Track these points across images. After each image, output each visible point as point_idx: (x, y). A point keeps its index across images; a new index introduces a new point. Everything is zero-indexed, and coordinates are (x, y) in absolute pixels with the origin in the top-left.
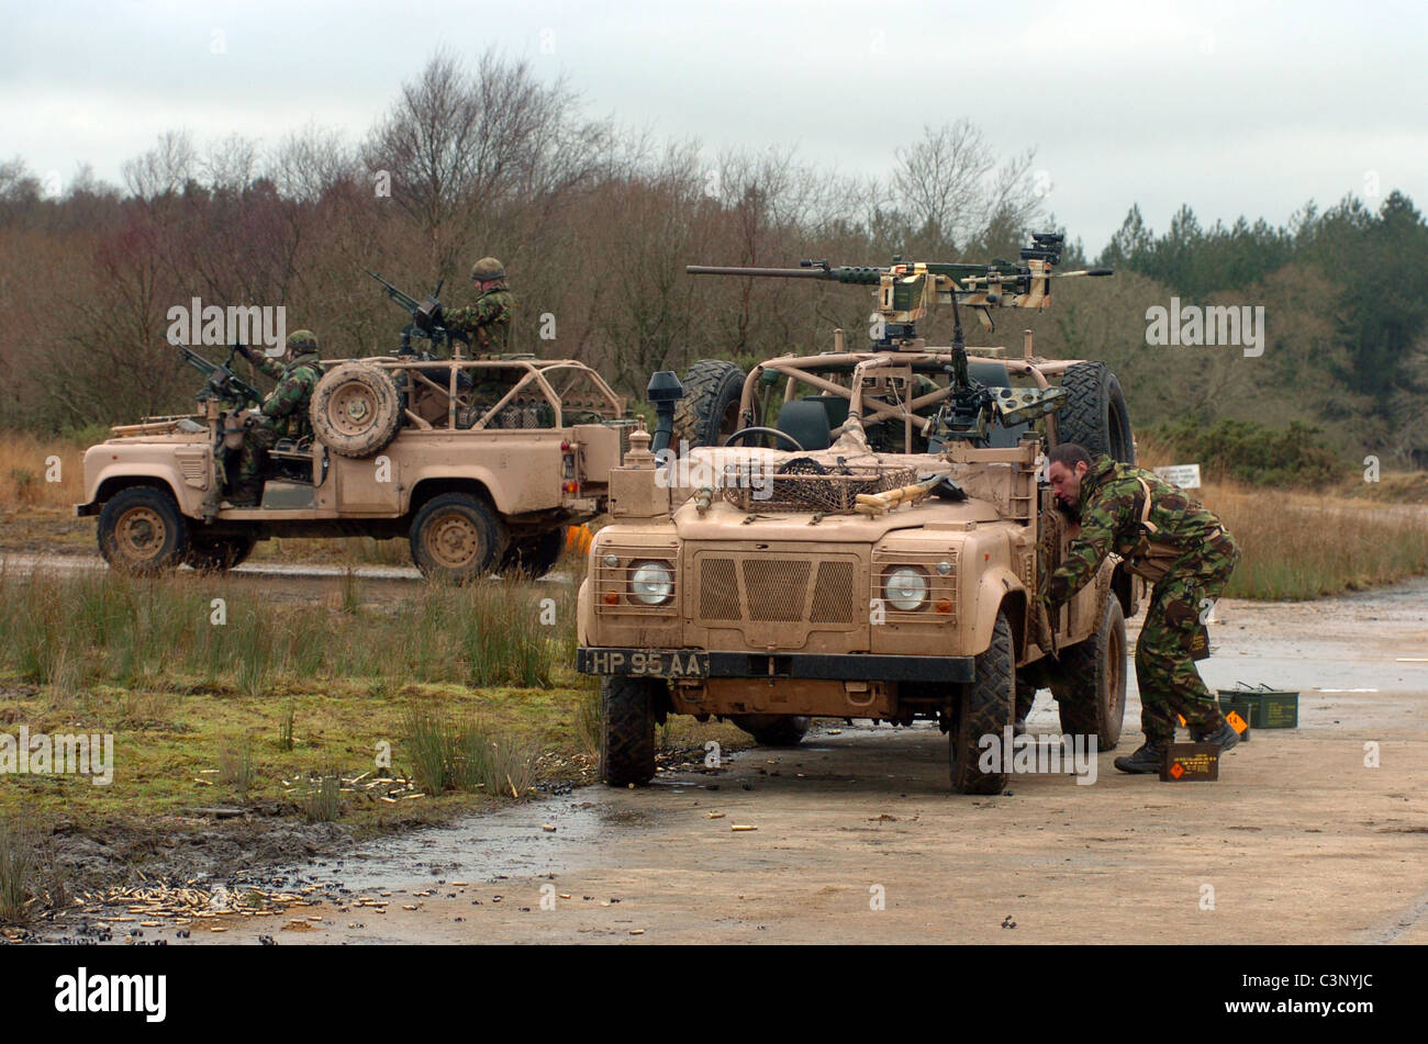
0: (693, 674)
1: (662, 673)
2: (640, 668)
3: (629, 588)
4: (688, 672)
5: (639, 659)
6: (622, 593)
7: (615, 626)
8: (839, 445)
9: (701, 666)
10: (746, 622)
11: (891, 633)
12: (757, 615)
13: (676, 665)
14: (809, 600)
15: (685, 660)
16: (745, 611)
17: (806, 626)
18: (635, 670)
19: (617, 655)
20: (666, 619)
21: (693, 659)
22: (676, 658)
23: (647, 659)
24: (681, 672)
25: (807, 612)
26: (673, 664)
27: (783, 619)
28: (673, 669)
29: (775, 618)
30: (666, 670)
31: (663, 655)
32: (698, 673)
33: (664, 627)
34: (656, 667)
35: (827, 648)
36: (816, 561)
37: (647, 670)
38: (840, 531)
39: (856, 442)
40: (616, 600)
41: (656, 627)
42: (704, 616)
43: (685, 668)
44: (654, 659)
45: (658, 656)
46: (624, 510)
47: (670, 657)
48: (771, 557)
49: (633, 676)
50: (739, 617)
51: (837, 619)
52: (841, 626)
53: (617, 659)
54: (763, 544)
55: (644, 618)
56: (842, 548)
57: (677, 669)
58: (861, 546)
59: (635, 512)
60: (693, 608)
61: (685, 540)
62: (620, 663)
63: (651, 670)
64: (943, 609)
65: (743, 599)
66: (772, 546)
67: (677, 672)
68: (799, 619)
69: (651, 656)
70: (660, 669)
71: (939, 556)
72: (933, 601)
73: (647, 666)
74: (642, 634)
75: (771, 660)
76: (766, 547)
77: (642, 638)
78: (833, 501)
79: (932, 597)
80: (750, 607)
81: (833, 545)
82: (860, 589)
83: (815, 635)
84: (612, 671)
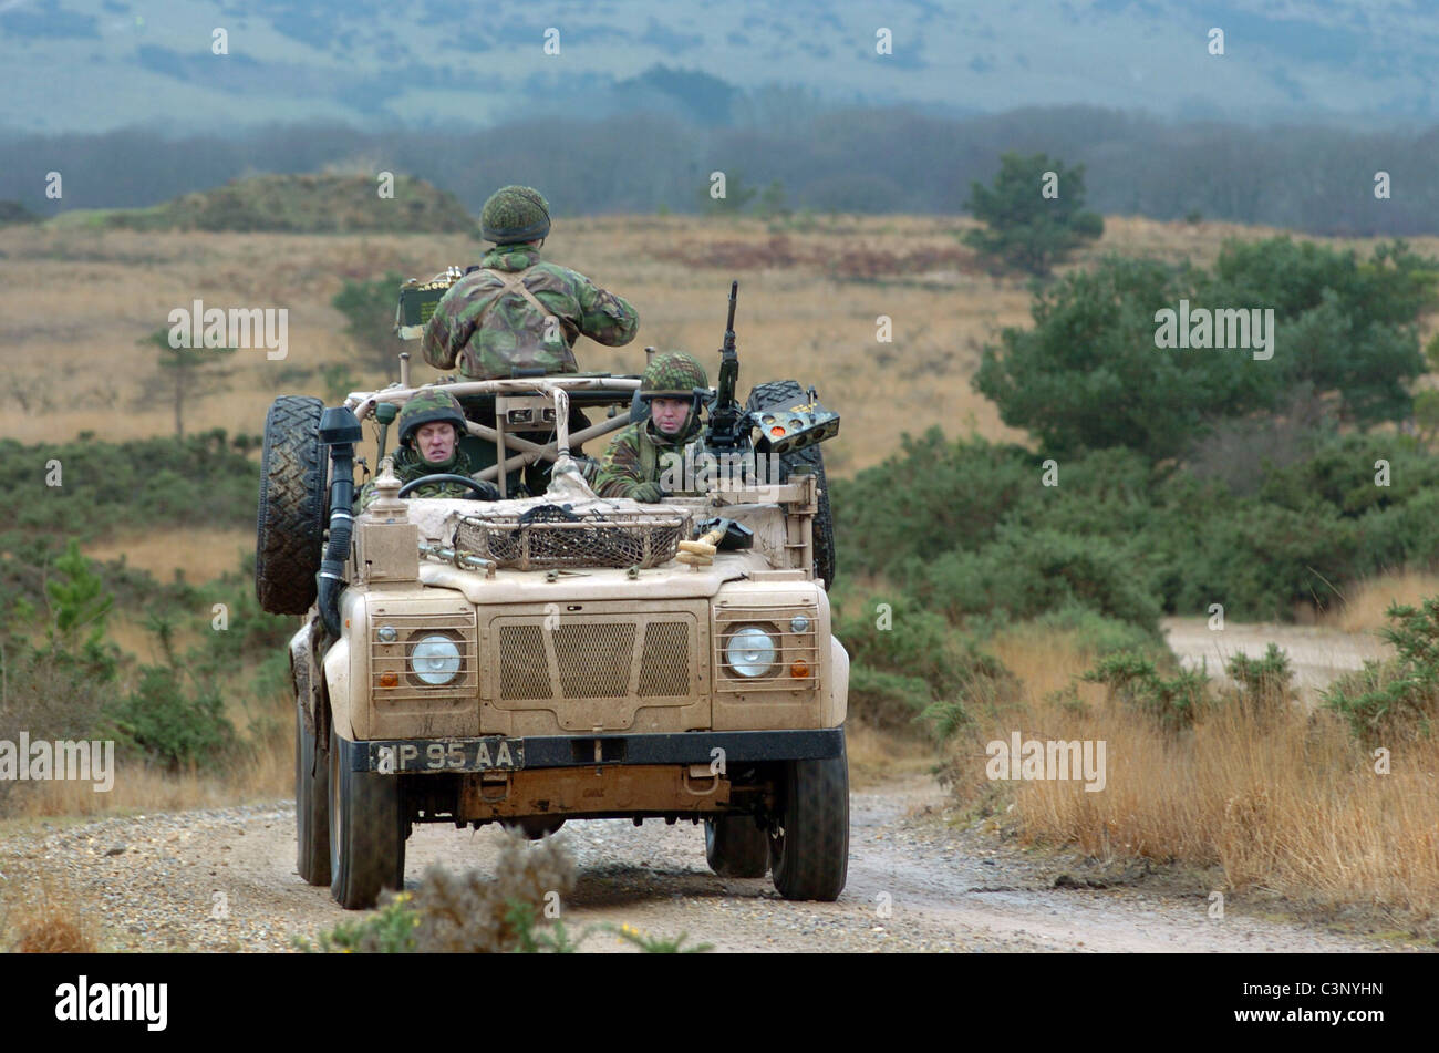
0: (504, 765)
1: (465, 766)
2: (437, 761)
3: (409, 667)
4: (498, 764)
5: (436, 751)
6: (401, 672)
7: (392, 714)
9: (514, 754)
10: (558, 702)
11: (736, 706)
12: (571, 691)
13: (483, 757)
14: (636, 670)
15: (494, 749)
16: (556, 688)
17: (632, 702)
18: (431, 765)
19: (409, 747)
20: (457, 702)
21: (504, 747)
22: (483, 747)
23: (446, 750)
24: (490, 764)
25: (634, 684)
26: (480, 755)
27: (605, 694)
28: (480, 760)
29: (594, 695)
30: (471, 762)
31: (465, 744)
32: (511, 763)
33: (455, 712)
34: (457, 760)
35: (658, 727)
36: (642, 623)
37: (446, 763)
38: (669, 585)
40: (394, 681)
41: (444, 712)
42: (506, 694)
43: (494, 759)
44: (455, 750)
45: (461, 746)
46: (383, 573)
47: (475, 747)
48: (587, 620)
49: (429, 772)
50: (548, 694)
51: (673, 693)
52: (677, 700)
53: (409, 752)
54: (575, 606)
55: (429, 702)
56: (673, 606)
57: (485, 761)
58: (696, 602)
59: (396, 575)
60: (491, 689)
61: (476, 605)
62: (413, 757)
63: (452, 764)
64: (793, 672)
65: (554, 671)
66: (587, 608)
67: (484, 765)
68: (624, 693)
69: (451, 747)
70: (463, 762)
71: (791, 610)
72: (785, 663)
73: (447, 759)
74: (428, 722)
75: (598, 744)
76: (579, 608)
77: (428, 727)
79: (784, 659)
80: (563, 682)
81: (663, 603)
82: (697, 653)
83: (644, 712)
84: (403, 767)
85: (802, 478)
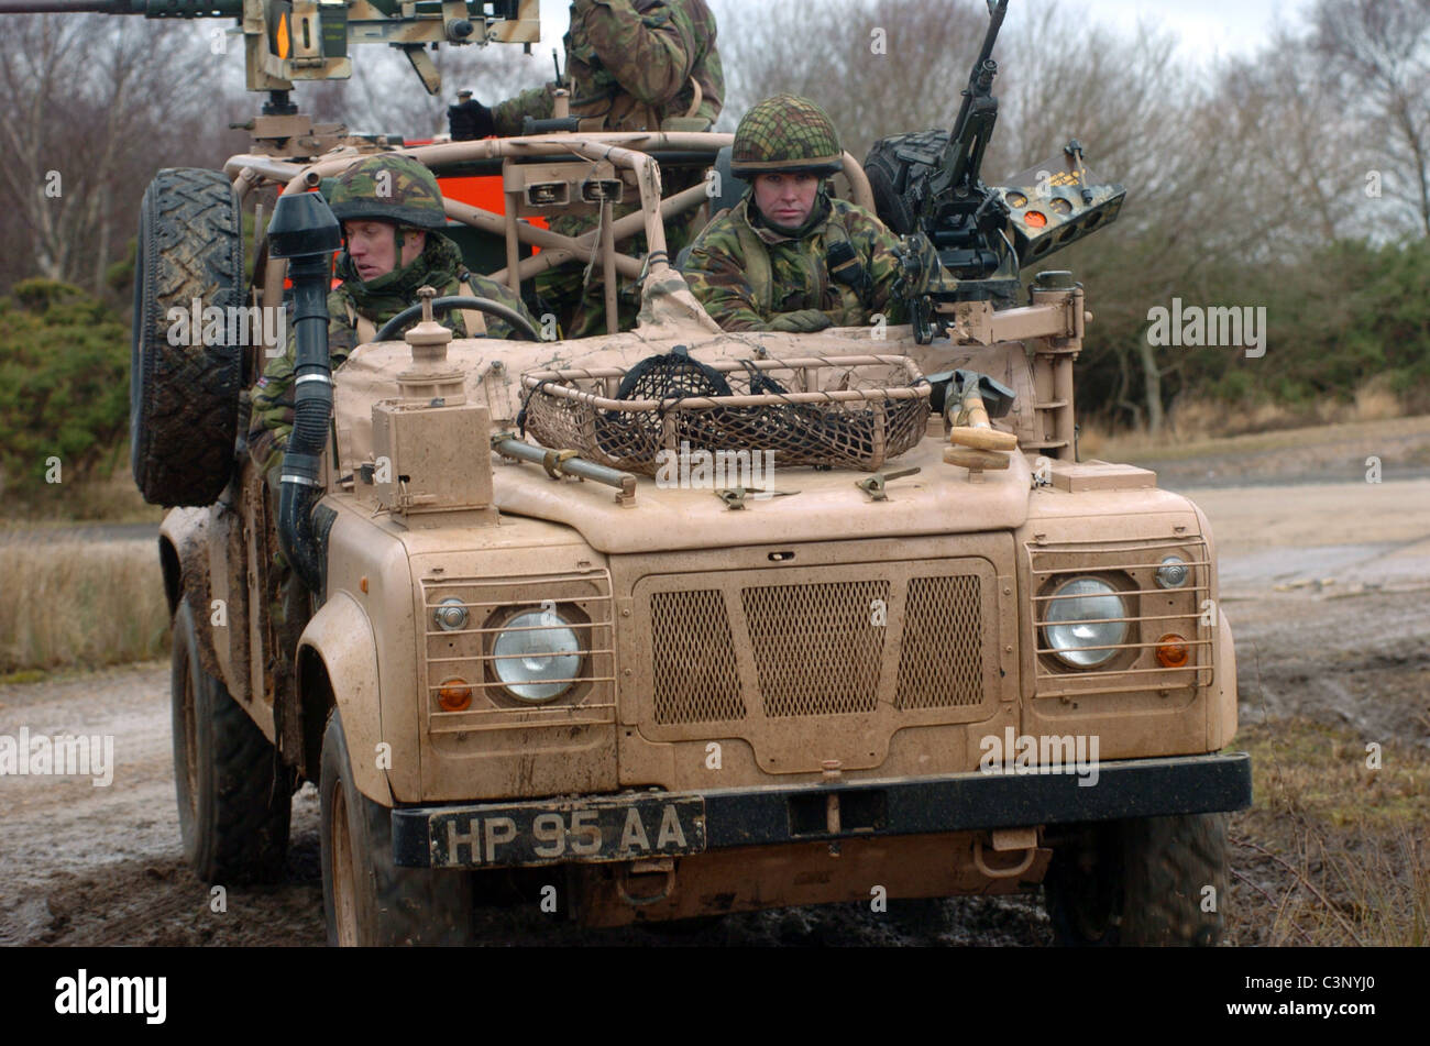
0: (672, 846)
1: (601, 852)
2: (552, 844)
3: (489, 672)
4: (661, 844)
5: (550, 826)
6: (477, 684)
7: (462, 756)
8: (656, 322)
9: (688, 827)
10: (756, 722)
11: (1064, 718)
12: (777, 705)
13: (634, 833)
14: (890, 664)
15: (652, 815)
16: (753, 699)
17: (886, 718)
18: (540, 851)
19: (500, 822)
20: (575, 731)
21: (670, 814)
22: (633, 817)
23: (568, 824)
24: (645, 845)
25: (888, 689)
26: (627, 830)
27: (837, 707)
28: (628, 838)
29: (819, 708)
30: (612, 843)
31: (603, 813)
32: (682, 843)
33: (573, 748)
34: (588, 841)
35: (930, 762)
36: (899, 578)
37: (568, 848)
38: (943, 510)
39: (692, 315)
40: (461, 701)
41: (554, 749)
42: (659, 717)
43: (653, 836)
44: (583, 822)
45: (594, 815)
46: (429, 497)
47: (619, 816)
48: (802, 577)
49: (537, 863)
50: (739, 710)
51: (954, 700)
52: (963, 712)
53: (500, 830)
54: (782, 551)
55: (527, 735)
56: (953, 546)
57: (635, 840)
58: (992, 537)
59: (454, 499)
60: (638, 704)
61: (606, 555)
62: (509, 837)
63: (578, 848)
64: (1163, 658)
65: (748, 671)
66: (802, 554)
67: (636, 847)
68: (870, 704)
69: (576, 817)
70: (598, 844)
71: (1153, 547)
72: (1147, 644)
73: (569, 840)
74: (527, 768)
75: (834, 801)
76: (787, 555)
77: (527, 777)
78: (855, 444)
79: (1145, 634)
80: (764, 688)
81: (934, 541)
82: (997, 629)
83: (906, 737)
84: (490, 857)
85: (1063, 294)
